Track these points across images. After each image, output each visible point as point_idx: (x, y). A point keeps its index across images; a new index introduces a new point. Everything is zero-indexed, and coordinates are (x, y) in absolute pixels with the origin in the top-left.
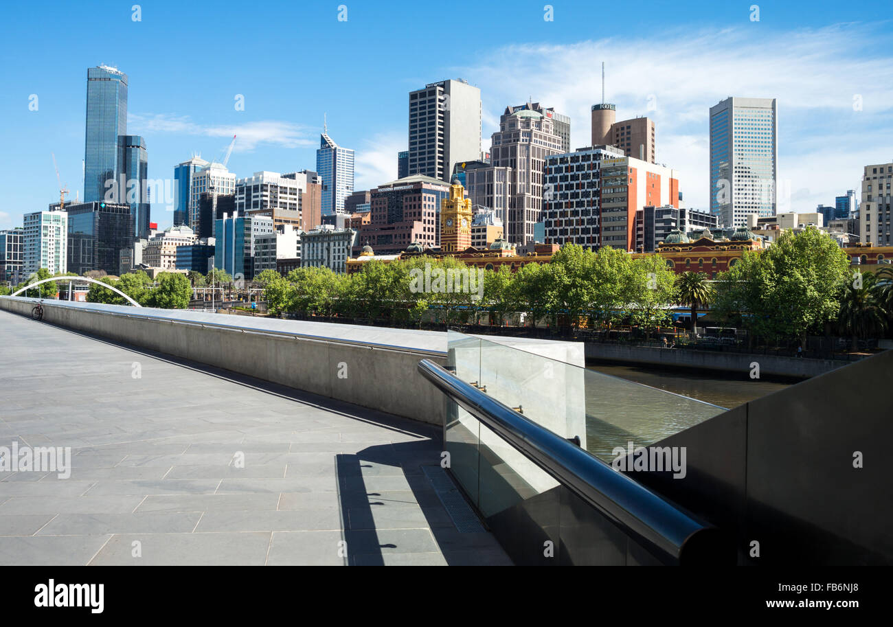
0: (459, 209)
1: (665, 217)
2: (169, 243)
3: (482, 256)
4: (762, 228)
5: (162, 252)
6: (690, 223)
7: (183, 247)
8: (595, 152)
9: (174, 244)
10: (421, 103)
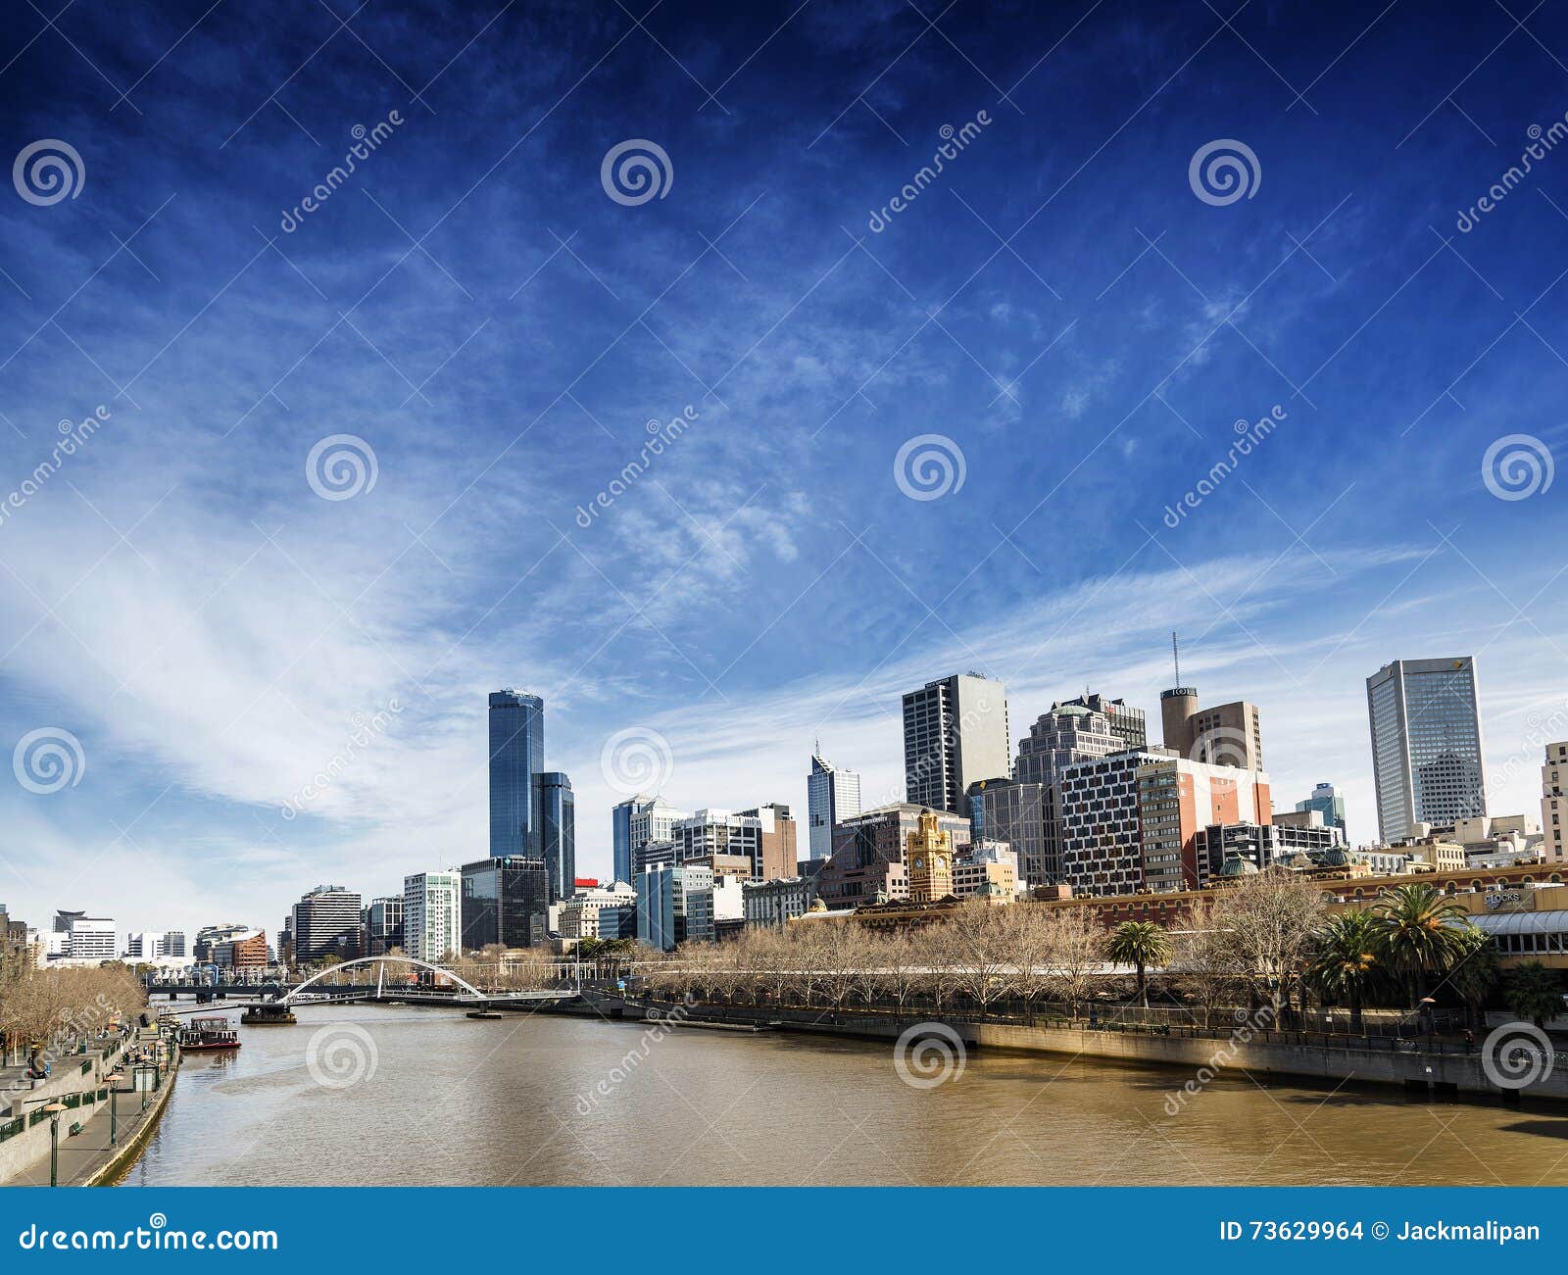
0: (932, 845)
1: (1239, 838)
2: (592, 906)
3: (923, 909)
4: (1408, 845)
5: (583, 917)
6: (1282, 844)
7: (606, 908)
8: (1130, 756)
9: (594, 906)
10: (918, 708)
